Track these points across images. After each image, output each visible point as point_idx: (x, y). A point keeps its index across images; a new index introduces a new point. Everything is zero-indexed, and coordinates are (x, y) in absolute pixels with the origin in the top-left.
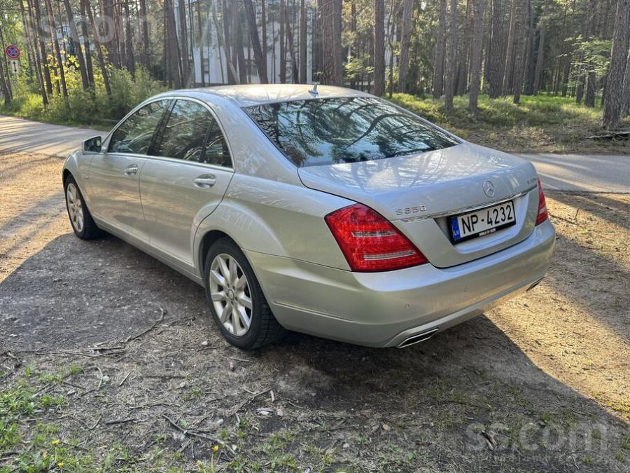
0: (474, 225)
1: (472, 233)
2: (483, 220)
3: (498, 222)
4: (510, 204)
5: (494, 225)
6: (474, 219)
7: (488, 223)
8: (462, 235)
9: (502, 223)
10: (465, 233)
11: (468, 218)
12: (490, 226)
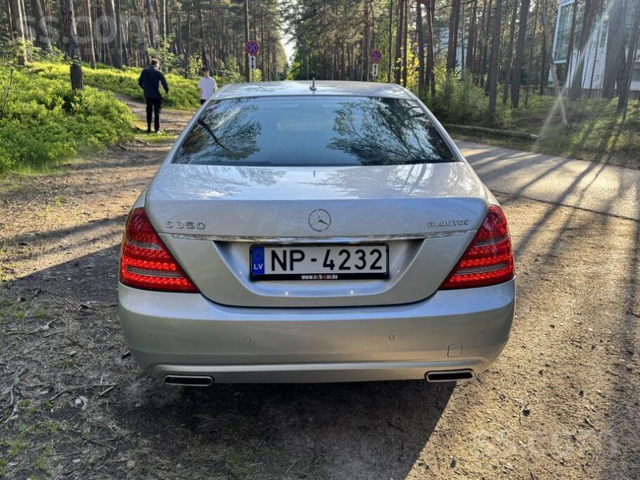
0: (295, 263)
1: (288, 272)
2: (314, 260)
3: (349, 268)
4: (383, 249)
5: (336, 270)
6: (297, 256)
7: (325, 265)
8: (268, 271)
9: (354, 271)
10: (273, 269)
11: (285, 252)
12: (327, 270)
